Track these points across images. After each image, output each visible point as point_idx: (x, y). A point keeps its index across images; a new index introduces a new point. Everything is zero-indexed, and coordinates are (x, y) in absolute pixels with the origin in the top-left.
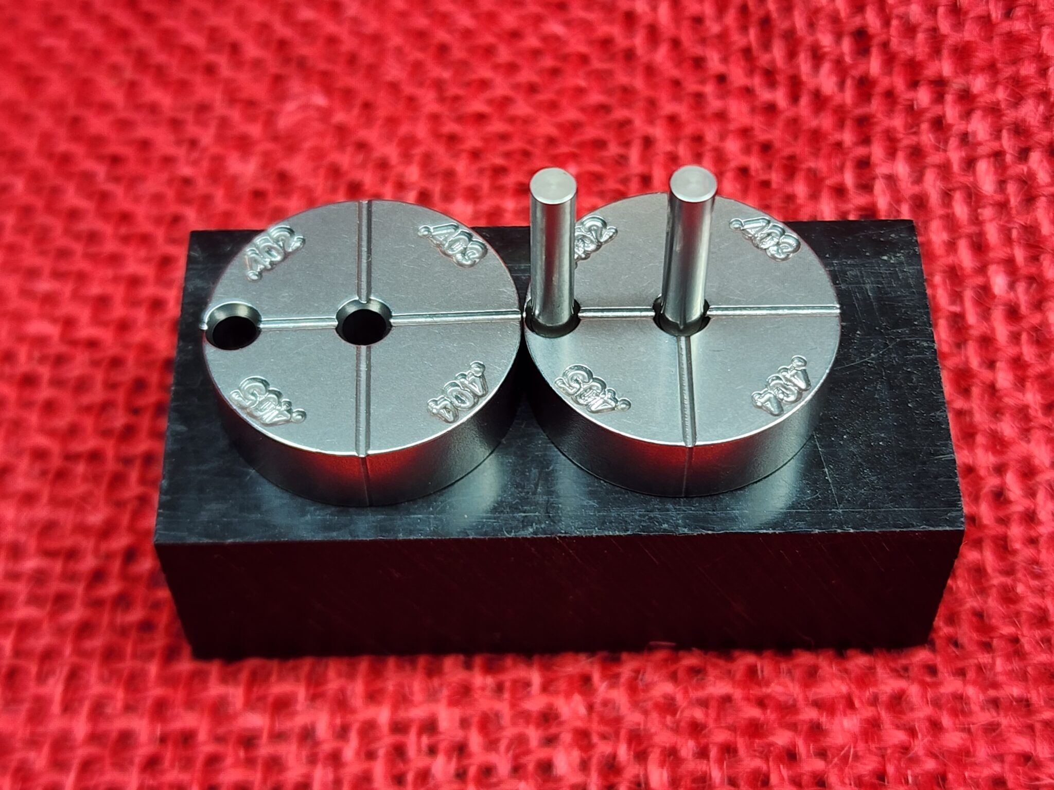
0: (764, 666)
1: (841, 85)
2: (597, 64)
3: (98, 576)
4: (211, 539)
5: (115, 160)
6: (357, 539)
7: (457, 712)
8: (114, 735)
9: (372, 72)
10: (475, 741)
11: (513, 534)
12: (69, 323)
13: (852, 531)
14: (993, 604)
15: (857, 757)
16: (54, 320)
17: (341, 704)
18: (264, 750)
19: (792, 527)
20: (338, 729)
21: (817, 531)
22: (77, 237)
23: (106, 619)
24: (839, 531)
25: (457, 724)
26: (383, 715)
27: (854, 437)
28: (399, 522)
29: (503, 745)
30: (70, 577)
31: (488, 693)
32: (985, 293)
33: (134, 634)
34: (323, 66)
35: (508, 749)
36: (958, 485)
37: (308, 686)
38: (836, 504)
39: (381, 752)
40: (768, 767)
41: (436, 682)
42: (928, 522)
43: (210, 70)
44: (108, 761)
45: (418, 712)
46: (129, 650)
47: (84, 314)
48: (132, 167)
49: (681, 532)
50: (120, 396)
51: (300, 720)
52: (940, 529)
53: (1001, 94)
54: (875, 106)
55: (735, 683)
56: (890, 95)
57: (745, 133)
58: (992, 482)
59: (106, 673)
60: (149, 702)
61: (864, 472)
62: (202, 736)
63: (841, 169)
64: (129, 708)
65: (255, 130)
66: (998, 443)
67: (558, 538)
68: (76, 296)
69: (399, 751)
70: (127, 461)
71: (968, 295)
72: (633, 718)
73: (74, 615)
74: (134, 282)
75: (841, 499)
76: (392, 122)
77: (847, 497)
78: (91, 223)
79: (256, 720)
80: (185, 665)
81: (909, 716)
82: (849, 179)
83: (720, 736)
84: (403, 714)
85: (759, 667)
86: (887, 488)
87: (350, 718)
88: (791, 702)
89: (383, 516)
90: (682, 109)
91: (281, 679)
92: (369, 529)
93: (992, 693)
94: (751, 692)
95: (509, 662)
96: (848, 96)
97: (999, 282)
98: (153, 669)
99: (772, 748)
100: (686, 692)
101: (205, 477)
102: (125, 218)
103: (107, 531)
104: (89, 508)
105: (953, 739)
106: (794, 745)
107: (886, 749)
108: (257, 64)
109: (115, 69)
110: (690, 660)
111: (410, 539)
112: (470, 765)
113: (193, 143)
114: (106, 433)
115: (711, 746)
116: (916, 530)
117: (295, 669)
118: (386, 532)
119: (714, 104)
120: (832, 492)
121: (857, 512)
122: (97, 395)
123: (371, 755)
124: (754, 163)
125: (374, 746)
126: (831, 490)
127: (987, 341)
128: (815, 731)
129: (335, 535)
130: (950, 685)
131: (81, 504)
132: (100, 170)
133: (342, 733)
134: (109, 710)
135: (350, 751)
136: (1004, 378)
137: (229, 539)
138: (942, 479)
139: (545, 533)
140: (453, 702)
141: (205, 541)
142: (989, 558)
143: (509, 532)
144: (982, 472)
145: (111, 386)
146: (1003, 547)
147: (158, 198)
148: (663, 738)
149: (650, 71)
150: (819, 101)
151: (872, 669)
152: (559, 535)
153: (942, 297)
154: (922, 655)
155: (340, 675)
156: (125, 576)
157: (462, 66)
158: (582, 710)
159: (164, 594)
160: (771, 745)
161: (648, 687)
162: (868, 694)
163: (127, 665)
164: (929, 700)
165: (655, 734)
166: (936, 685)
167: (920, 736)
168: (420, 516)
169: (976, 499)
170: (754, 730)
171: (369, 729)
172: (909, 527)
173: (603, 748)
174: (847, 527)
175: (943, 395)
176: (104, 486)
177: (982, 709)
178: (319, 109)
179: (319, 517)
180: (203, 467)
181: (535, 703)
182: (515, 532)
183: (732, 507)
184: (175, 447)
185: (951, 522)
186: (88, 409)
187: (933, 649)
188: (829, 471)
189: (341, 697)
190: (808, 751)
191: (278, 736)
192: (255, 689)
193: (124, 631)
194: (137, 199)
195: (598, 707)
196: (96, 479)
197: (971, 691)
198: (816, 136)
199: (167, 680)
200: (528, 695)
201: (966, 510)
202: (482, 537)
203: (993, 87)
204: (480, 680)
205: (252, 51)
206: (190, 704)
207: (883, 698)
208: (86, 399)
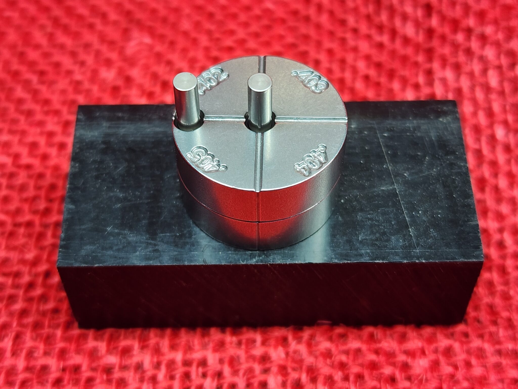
0: (378, 332)
1: (417, 33)
2: (291, 23)
3: (31, 286)
4: (86, 264)
5: (42, 73)
6: (163, 264)
7: (217, 356)
8: (38, 367)
9: (174, 26)
10: (227, 370)
11: (245, 262)
12: (17, 157)
13: (424, 261)
14: (498, 301)
15: (427, 380)
16: (9, 155)
17: (157, 351)
18: (117, 375)
19: (392, 259)
20: (155, 364)
21: (405, 261)
22: (22, 112)
23: (34, 307)
24: (417, 261)
25: (217, 361)
26: (179, 357)
27: (425, 212)
28: (185, 256)
29: (241, 373)
30: (16, 286)
31: (234, 345)
32: (493, 139)
33: (49, 316)
34: (149, 23)
35: (244, 375)
36: (480, 238)
37: (140, 342)
38: (416, 247)
39: (178, 376)
40: (381, 386)
41: (206, 339)
42: (464, 257)
43: (91, 27)
44: (35, 381)
45: (197, 355)
46: (47, 323)
47: (24, 151)
48: (51, 76)
49: (333, 262)
50: (43, 193)
51: (135, 359)
52: (471, 260)
53: (500, 36)
54: (435, 43)
55: (363, 342)
56: (443, 38)
57: (368, 58)
58: (496, 237)
59: (34, 335)
60: (57, 350)
61: (430, 231)
62: (84, 368)
63: (417, 75)
64: (46, 354)
65: (114, 56)
66: (500, 217)
67: (269, 265)
68: (20, 142)
69: (187, 376)
70: (46, 226)
71: (484, 140)
72: (309, 360)
73: (18, 306)
74: (51, 135)
75: (418, 245)
76: (185, 51)
77: (421, 243)
78: (29, 105)
79: (112, 360)
80: (76, 331)
81: (454, 359)
82: (421, 80)
83: (355, 370)
84: (188, 356)
85: (375, 333)
86: (443, 239)
87: (162, 358)
88: (392, 351)
89: (177, 253)
90: (334, 46)
91: (126, 338)
92: (169, 259)
93: (497, 347)
94: (371, 346)
95: (244, 329)
96: (421, 38)
97: (500, 133)
98: (59, 333)
99: (382, 376)
100: (337, 346)
101: (84, 232)
102: (47, 102)
103: (35, 263)
104: (26, 250)
105: (478, 371)
106: (394, 374)
107: (442, 376)
108: (115, 23)
109: (42, 27)
110: (339, 330)
111: (191, 265)
112: (224, 383)
113: (82, 64)
114: (35, 212)
115: (350, 375)
116: (458, 261)
117: (132, 332)
118: (178, 261)
119: (351, 42)
120: (413, 241)
121: (426, 251)
122: (31, 192)
123: (172, 378)
124: (372, 73)
125: (174, 373)
126: (413, 240)
127: (494, 164)
128: (405, 367)
129: (151, 263)
130: (476, 343)
131: (21, 249)
132: (34, 79)
133: (158, 366)
134: (36, 355)
135: (161, 375)
136: (503, 183)
137: (96, 264)
138: (471, 234)
139: (262, 261)
140: (215, 350)
141: (84, 265)
142: (495, 276)
143: (243, 261)
144: (491, 232)
145: (38, 188)
146: (503, 271)
147: (63, 92)
148: (325, 370)
149: (318, 26)
150: (406, 41)
151: (434, 335)
152: (270, 263)
153: (470, 140)
154: (461, 328)
155: (156, 336)
156: (44, 285)
157: (221, 24)
158: (283, 355)
159: (64, 294)
160: (382, 374)
161: (317, 344)
162: (433, 347)
163: (46, 331)
164: (464, 350)
165: (321, 368)
166: (469, 342)
167: (460, 369)
168: (196, 253)
169: (488, 245)
170: (373, 366)
171: (171, 364)
172: (454, 259)
173: (294, 375)
174: (422, 259)
175: (472, 191)
176: (34, 240)
177: (492, 355)
178: (147, 45)
179: (143, 253)
180: (83, 227)
181: (258, 351)
182: (246, 261)
183: (360, 248)
184: (69, 216)
185: (477, 257)
186: (26, 200)
187: (466, 323)
188: (411, 230)
189: (157, 347)
190: (401, 377)
191: (123, 368)
192: (112, 343)
193: (44, 314)
194: (53, 93)
195: (291, 353)
196: (30, 236)
197: (487, 346)
198: (404, 59)
199: (65, 339)
200: (255, 347)
201: (484, 251)
202: (229, 264)
203: (496, 32)
204: (229, 339)
205: (113, 16)
206: (78, 351)
207: (440, 349)
208: (25, 195)
